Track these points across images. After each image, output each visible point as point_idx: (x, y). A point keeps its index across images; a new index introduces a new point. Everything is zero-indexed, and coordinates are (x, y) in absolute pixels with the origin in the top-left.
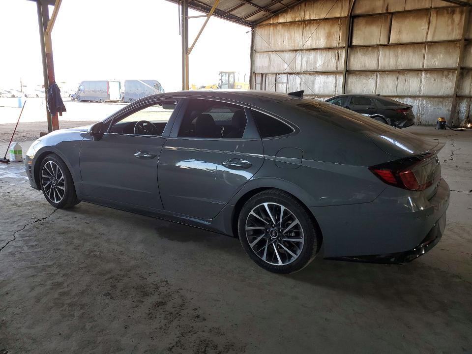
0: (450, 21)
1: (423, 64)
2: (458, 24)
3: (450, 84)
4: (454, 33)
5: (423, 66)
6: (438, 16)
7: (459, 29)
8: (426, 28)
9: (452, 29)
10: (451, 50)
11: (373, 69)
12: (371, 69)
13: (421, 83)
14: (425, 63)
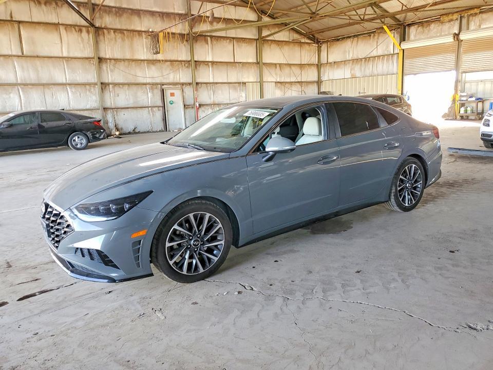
0: (80, 39)
1: (66, 78)
2: (88, 43)
3: (94, 98)
4: (86, 52)
5: (66, 80)
6: (68, 33)
7: (89, 47)
8: (59, 42)
9: (84, 47)
10: (87, 67)
11: (12, 82)
12: (9, 82)
13: (68, 96)
14: (67, 77)
